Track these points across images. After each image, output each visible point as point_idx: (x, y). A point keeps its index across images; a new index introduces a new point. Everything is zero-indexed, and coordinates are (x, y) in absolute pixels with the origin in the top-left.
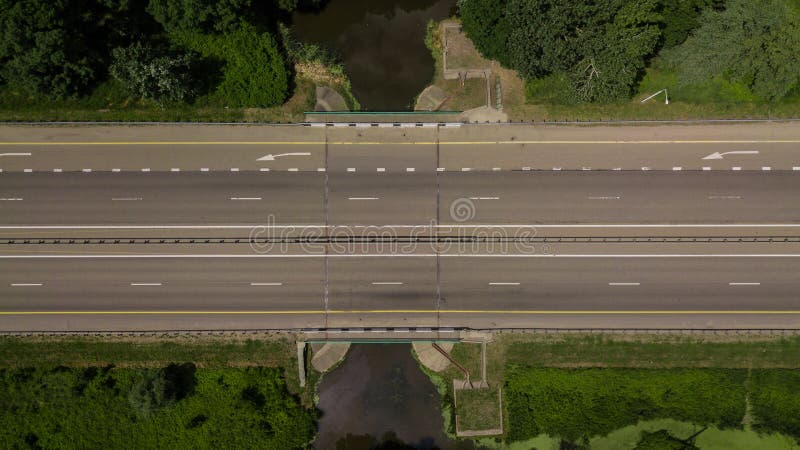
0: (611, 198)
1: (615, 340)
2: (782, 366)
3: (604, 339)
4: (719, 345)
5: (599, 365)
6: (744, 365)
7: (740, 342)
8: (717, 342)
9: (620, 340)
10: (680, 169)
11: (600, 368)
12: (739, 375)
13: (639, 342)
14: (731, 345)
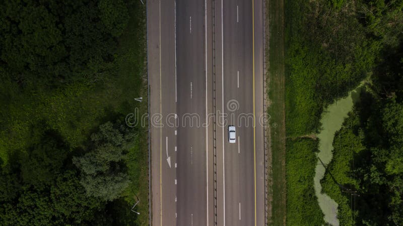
0: (192, 219)
1: (271, 216)
2: (284, 121)
3: (271, 221)
4: (273, 158)
5: (284, 221)
6: (284, 142)
7: (272, 147)
8: (271, 159)
9: (271, 213)
10: (176, 181)
11: (286, 221)
12: (289, 144)
13: (272, 202)
14: (273, 151)
